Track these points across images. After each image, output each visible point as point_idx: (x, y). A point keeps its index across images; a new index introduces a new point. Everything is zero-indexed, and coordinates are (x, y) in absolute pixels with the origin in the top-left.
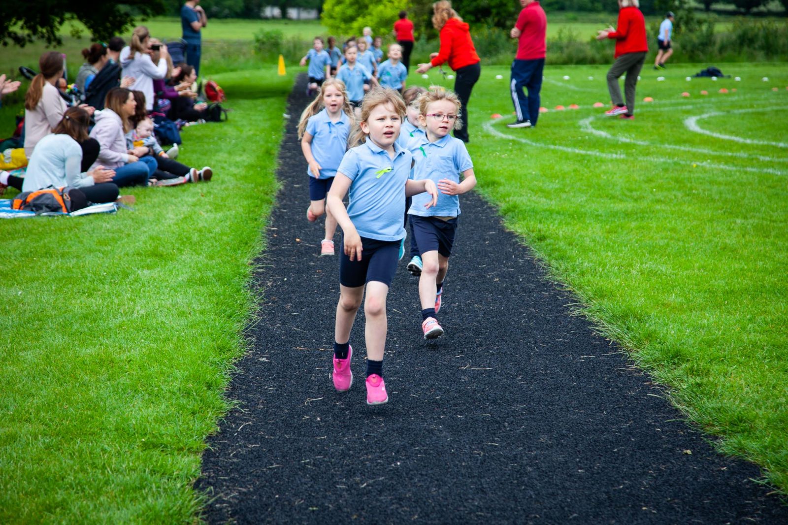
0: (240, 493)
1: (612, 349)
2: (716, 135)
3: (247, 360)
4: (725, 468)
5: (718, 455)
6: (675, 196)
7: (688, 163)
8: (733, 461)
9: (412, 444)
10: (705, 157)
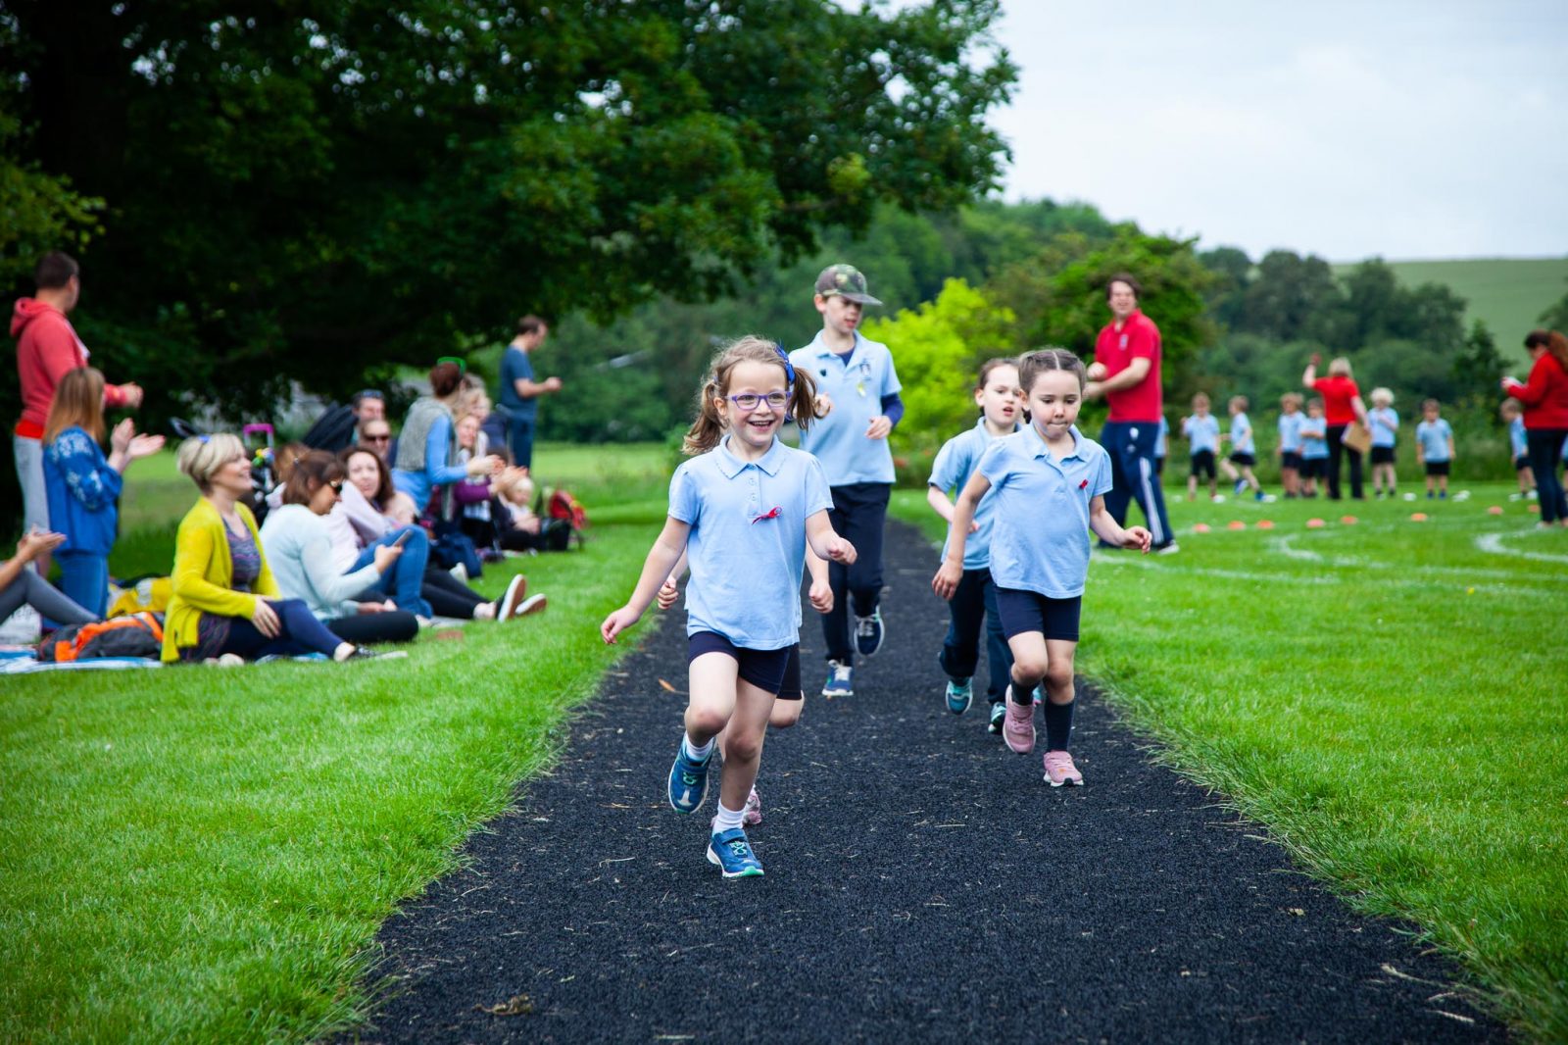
0: (438, 964)
1: (1211, 802)
2: (1529, 555)
3: (510, 819)
4: (1359, 930)
5: (1352, 916)
6: (1417, 629)
7: (1459, 587)
8: (1378, 922)
9: (781, 907)
10: (1495, 581)
